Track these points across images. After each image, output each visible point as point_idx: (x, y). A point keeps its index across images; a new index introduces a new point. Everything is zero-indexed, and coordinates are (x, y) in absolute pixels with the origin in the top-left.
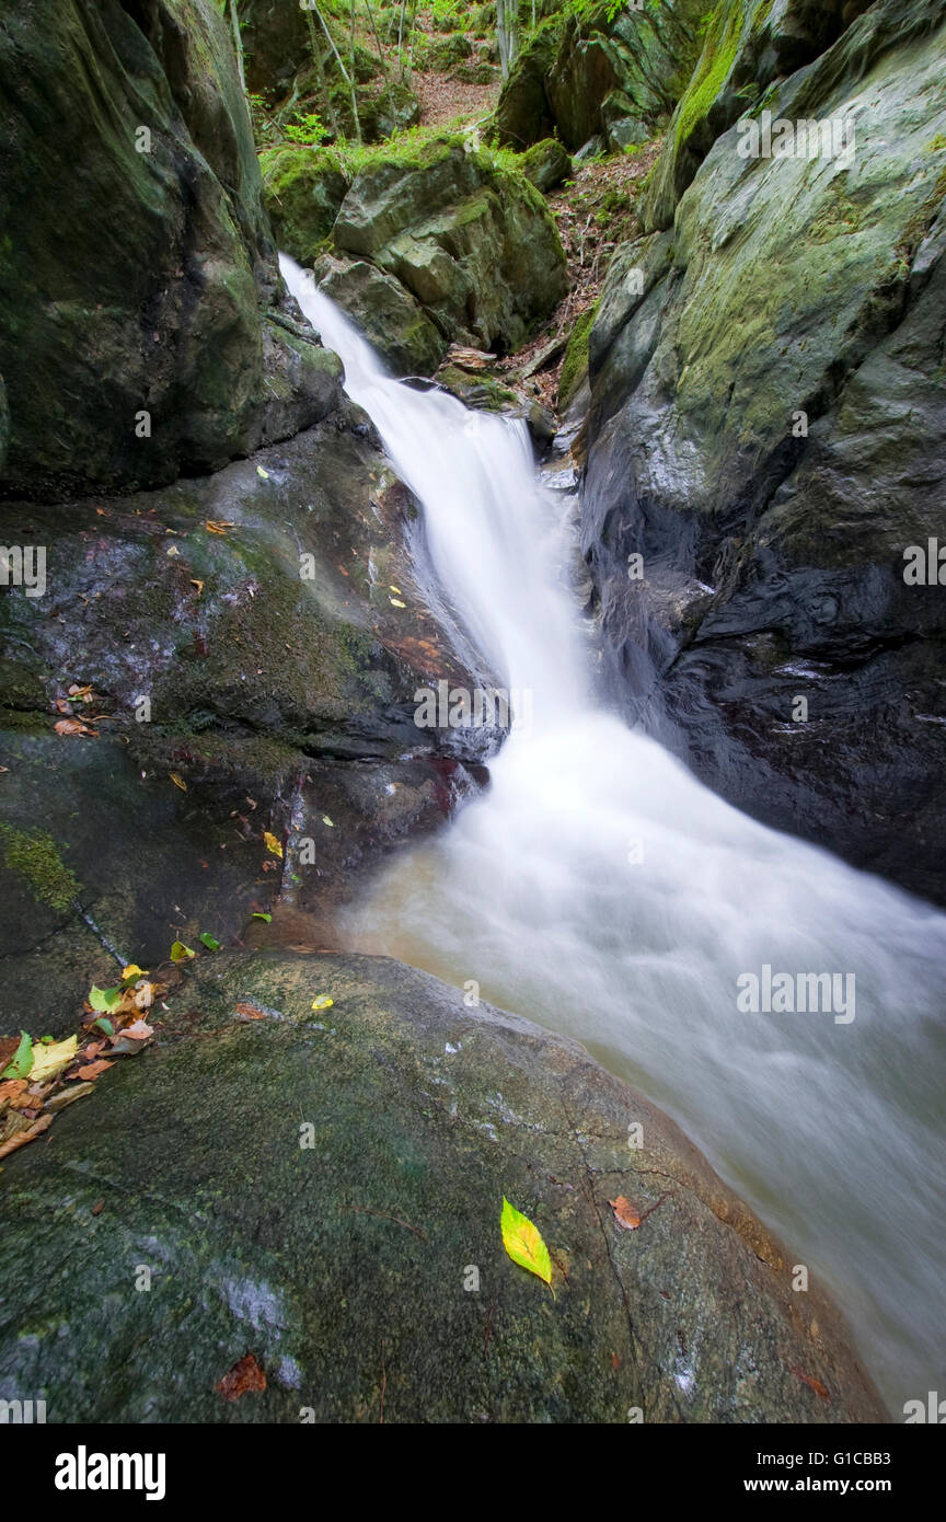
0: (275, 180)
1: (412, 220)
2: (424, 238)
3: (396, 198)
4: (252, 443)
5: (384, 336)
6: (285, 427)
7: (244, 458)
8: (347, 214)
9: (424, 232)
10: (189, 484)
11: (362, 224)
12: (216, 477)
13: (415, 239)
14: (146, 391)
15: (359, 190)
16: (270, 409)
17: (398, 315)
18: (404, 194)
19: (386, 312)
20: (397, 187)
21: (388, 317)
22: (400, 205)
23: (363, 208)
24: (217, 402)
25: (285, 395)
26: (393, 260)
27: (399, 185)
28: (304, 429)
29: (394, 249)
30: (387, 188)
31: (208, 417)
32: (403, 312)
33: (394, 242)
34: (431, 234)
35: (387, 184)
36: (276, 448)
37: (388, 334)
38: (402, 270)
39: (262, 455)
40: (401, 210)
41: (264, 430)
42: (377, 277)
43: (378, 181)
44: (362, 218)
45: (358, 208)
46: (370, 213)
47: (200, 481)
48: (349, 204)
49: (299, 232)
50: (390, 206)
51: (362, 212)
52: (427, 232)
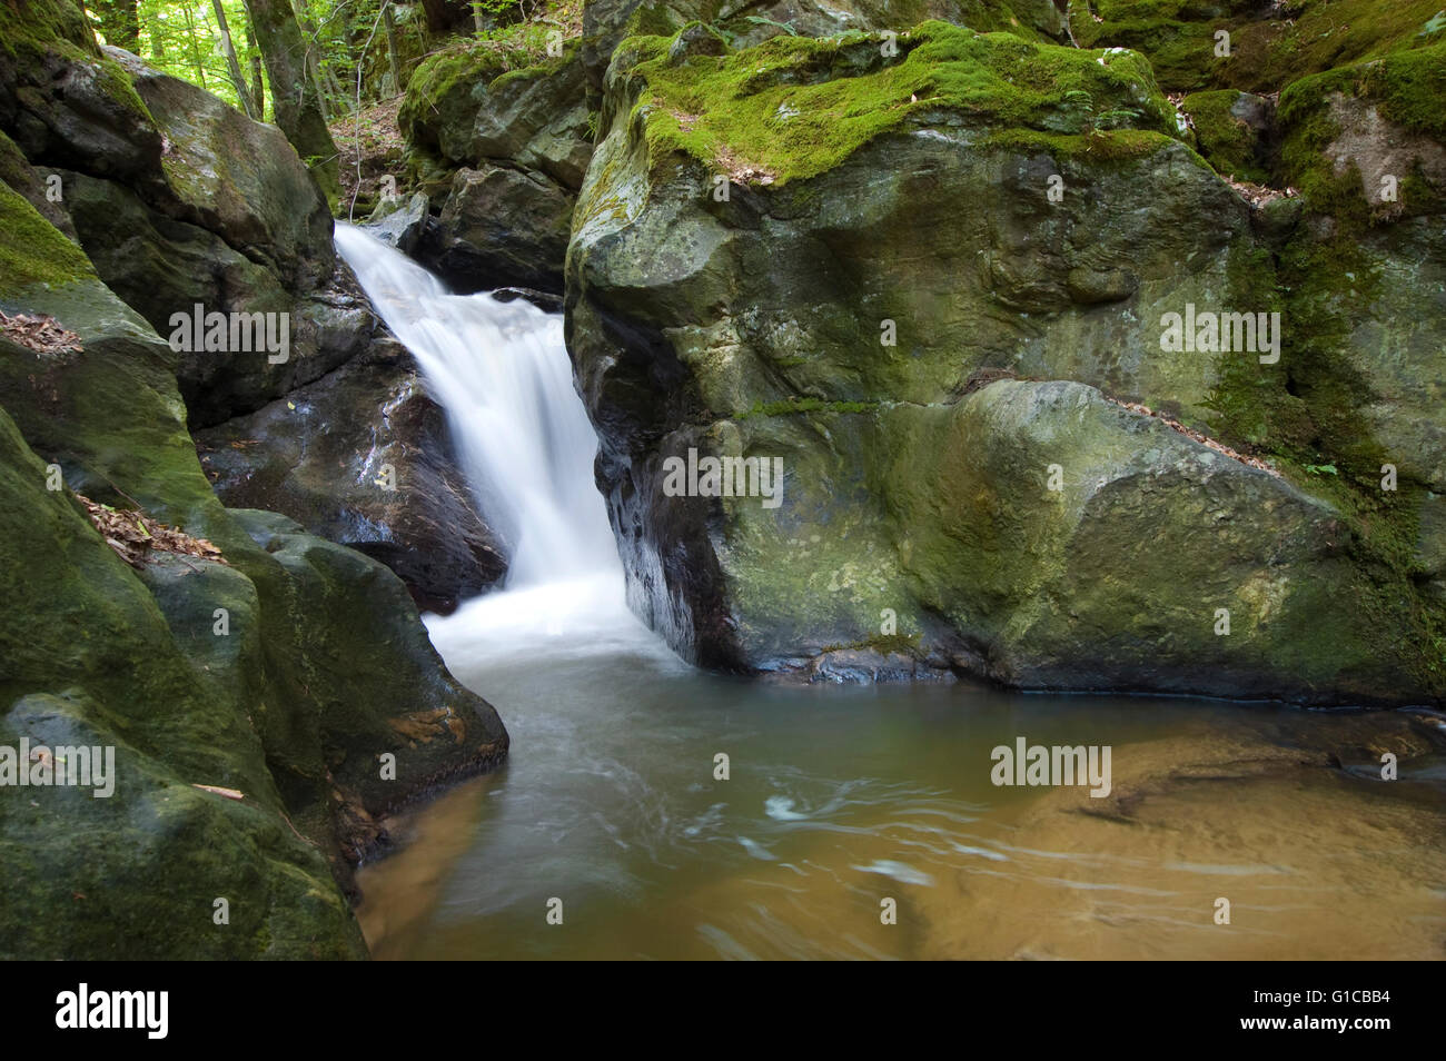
0: (432, 91)
1: (551, 118)
2: (563, 133)
3: (529, 104)
4: (285, 387)
5: (533, 231)
6: (313, 373)
7: (280, 398)
8: (481, 129)
9: (562, 127)
10: (239, 420)
11: (496, 135)
12: (258, 413)
13: (554, 136)
14: (201, 376)
15: (489, 107)
16: (298, 364)
17: (544, 208)
18: (536, 99)
19: (531, 208)
20: (527, 95)
21: (535, 212)
22: (533, 109)
23: (496, 120)
24: (252, 370)
25: (310, 353)
26: (534, 158)
27: (530, 92)
28: (331, 370)
29: (534, 148)
30: (518, 98)
31: (246, 380)
32: (550, 204)
33: (535, 141)
34: (569, 128)
35: (517, 94)
36: (305, 388)
37: (538, 227)
38: (544, 165)
39: (294, 394)
40: (535, 114)
41: (295, 378)
42: (516, 178)
43: (506, 95)
44: (495, 129)
45: (490, 122)
46: (501, 124)
47: (247, 417)
48: (481, 120)
49: (461, 132)
50: (523, 113)
51: (495, 124)
52: (565, 127)
